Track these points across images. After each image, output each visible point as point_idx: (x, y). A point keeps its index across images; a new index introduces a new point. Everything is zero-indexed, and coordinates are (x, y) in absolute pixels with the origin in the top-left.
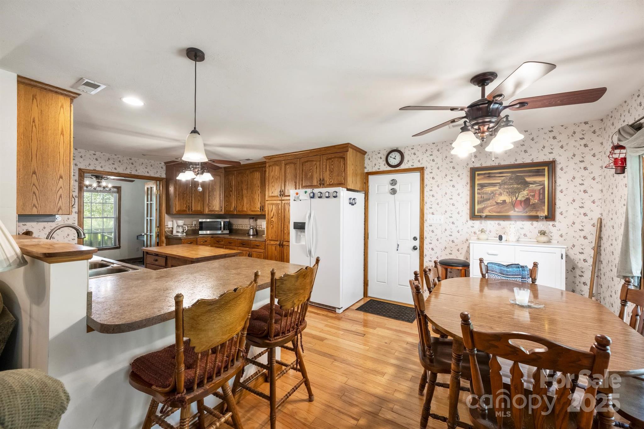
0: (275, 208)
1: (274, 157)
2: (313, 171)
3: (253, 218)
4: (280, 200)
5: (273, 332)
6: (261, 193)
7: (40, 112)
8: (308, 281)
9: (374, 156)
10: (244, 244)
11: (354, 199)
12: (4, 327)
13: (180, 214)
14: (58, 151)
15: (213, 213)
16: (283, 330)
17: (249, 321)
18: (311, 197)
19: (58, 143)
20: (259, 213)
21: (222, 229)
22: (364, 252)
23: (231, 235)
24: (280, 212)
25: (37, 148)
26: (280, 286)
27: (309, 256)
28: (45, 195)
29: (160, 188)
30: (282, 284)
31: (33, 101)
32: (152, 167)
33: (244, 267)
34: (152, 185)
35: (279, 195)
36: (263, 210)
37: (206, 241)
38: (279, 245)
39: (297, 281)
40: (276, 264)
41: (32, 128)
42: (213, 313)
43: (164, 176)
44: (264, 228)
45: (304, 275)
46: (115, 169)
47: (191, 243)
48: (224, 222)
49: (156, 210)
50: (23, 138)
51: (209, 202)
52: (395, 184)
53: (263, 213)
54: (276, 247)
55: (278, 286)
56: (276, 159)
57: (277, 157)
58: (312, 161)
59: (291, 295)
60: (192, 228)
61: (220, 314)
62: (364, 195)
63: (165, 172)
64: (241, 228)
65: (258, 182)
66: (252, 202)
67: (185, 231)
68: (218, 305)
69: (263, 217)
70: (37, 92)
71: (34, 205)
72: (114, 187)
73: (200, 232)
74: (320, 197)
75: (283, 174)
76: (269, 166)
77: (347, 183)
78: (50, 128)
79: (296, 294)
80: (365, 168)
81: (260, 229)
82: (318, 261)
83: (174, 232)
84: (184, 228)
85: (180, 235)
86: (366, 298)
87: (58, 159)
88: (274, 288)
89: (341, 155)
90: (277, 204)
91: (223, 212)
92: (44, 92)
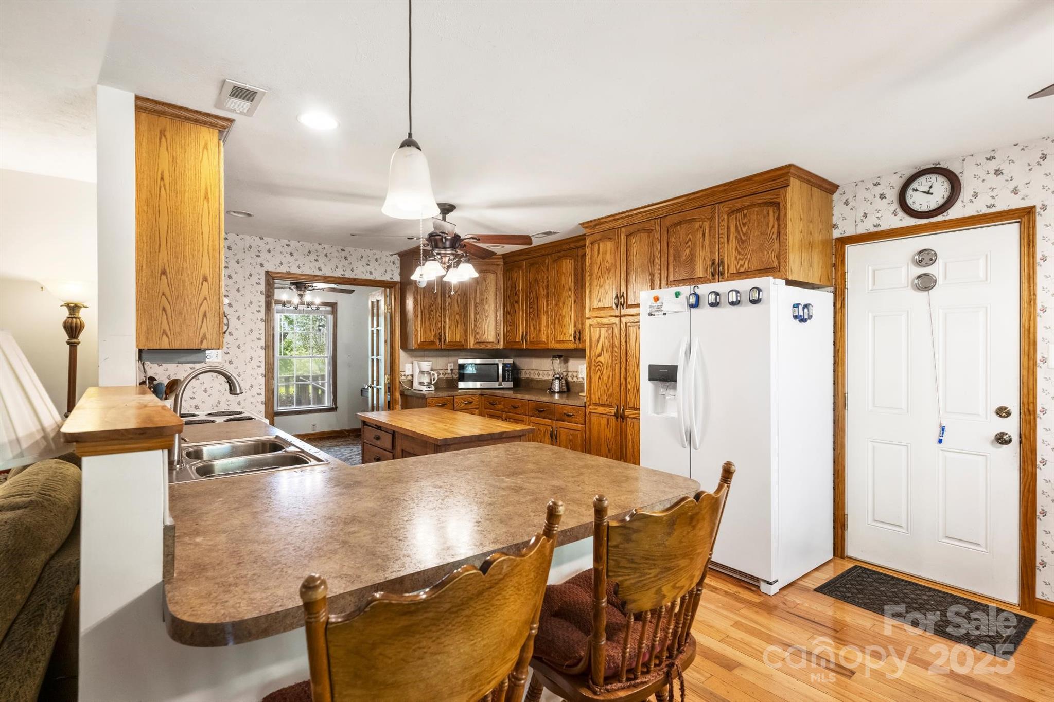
0: (606, 335)
1: (602, 221)
2: (694, 244)
3: (560, 357)
4: (616, 316)
5: (603, 669)
6: (575, 302)
7: (171, 160)
8: (702, 533)
9: (862, 194)
10: (541, 410)
11: (806, 306)
12: (63, 572)
13: (426, 349)
14: (200, 231)
15: (483, 346)
16: (631, 664)
17: (532, 643)
18: (692, 306)
19: (200, 216)
20: (572, 346)
21: (500, 379)
22: (834, 442)
23: (517, 391)
24: (616, 342)
25: (168, 227)
26: (621, 546)
27: (687, 444)
28: (180, 313)
29: (391, 300)
30: (628, 540)
31: (160, 142)
32: (377, 263)
33: (532, 471)
34: (378, 296)
35: (614, 306)
36: (579, 339)
37: (471, 403)
38: (616, 416)
39: (669, 534)
40: (610, 467)
41: (160, 192)
42: (418, 636)
43: (397, 278)
44: (583, 379)
45: (692, 518)
46: (320, 269)
47: (443, 406)
48: (505, 366)
49: (386, 342)
50: (146, 210)
51: (475, 325)
52: (932, 261)
53: (580, 346)
54: (608, 420)
55: (617, 546)
56: (606, 226)
57: (610, 221)
58: (693, 220)
59: (654, 572)
60: (446, 376)
61: (438, 638)
62: (831, 296)
63: (399, 270)
64: (536, 377)
65: (568, 281)
66: (557, 322)
67: (433, 382)
68: (431, 615)
69: (579, 353)
70: (166, 124)
71: (164, 332)
72: (325, 304)
73: (461, 385)
74: (715, 304)
75: (623, 257)
76: (592, 244)
77: (786, 266)
78: (187, 189)
79: (668, 569)
80: (835, 226)
81: (575, 379)
82: (727, 473)
83: (416, 385)
84: (432, 377)
85: (424, 388)
86: (839, 561)
87: (201, 246)
88: (605, 551)
89: (768, 197)
90: (610, 326)
91: (501, 346)
92: (177, 124)
